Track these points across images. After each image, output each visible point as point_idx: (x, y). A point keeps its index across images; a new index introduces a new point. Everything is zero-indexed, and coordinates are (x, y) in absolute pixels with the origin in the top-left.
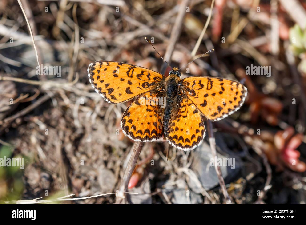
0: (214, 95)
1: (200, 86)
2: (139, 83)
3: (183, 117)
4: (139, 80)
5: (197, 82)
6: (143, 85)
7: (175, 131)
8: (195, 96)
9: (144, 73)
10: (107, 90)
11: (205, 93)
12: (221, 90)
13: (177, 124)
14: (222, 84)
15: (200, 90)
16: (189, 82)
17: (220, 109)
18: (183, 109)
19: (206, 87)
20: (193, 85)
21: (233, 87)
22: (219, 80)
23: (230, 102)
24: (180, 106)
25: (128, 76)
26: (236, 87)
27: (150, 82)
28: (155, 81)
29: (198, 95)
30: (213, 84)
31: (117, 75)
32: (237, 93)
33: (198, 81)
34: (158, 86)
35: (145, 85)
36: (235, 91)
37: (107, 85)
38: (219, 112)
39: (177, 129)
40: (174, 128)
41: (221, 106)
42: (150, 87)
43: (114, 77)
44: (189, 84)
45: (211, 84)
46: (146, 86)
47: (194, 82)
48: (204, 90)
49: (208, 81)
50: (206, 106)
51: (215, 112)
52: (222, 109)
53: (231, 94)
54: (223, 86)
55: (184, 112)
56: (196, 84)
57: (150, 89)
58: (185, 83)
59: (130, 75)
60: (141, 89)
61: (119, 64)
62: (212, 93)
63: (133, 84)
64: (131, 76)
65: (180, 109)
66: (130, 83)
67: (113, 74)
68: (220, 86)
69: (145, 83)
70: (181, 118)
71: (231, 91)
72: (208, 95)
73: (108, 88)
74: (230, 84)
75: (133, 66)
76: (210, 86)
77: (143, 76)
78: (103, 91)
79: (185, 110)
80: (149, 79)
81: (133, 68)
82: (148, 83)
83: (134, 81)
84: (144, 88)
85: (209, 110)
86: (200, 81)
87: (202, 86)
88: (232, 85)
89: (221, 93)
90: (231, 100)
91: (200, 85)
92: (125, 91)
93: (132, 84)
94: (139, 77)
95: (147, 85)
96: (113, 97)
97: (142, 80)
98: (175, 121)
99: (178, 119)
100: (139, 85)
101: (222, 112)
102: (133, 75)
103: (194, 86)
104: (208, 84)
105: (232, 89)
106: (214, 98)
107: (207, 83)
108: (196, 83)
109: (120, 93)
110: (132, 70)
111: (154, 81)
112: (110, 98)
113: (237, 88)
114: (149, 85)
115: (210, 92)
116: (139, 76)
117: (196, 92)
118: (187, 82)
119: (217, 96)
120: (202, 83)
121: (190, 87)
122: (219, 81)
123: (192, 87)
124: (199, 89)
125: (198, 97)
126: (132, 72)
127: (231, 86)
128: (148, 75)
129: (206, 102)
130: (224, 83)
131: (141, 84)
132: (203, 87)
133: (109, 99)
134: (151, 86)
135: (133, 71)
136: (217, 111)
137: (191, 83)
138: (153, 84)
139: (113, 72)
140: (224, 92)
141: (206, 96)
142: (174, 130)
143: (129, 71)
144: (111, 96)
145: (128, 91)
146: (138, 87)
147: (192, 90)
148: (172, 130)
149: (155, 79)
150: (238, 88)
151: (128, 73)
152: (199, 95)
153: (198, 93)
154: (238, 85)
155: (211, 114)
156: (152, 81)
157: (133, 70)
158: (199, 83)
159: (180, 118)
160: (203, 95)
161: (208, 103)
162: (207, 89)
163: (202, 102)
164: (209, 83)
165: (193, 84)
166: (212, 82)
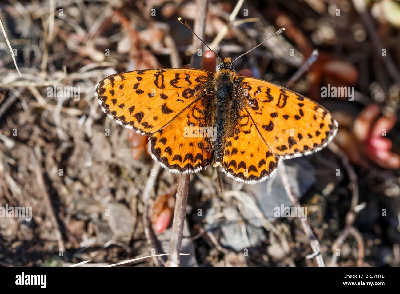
0: (286, 117)
1: (267, 97)
2: (178, 93)
3: (244, 133)
4: (176, 88)
5: (264, 90)
6: (185, 95)
7: (232, 154)
8: (257, 111)
9: (179, 77)
10: (134, 116)
11: (274, 111)
12: (299, 115)
13: (235, 144)
14: (301, 105)
15: (267, 103)
16: (251, 86)
17: (291, 142)
18: (244, 121)
19: (275, 101)
20: (257, 92)
21: (317, 114)
22: (298, 97)
23: (309, 136)
24: (238, 115)
25: (159, 88)
26: (322, 116)
27: (192, 88)
28: (199, 83)
29: (261, 110)
30: (287, 101)
31: (140, 90)
32: (322, 125)
33: (265, 88)
34: (205, 90)
35: (187, 94)
36: (319, 121)
37: (131, 109)
38: (290, 147)
39: (235, 151)
40: (230, 149)
41: (294, 139)
42: (195, 95)
43: (137, 94)
44: (250, 88)
45: (285, 100)
46: (189, 95)
47: (259, 88)
48: (272, 106)
49: (281, 94)
50: (271, 132)
51: (283, 144)
52: (296, 143)
53: (313, 124)
54: (303, 108)
55: (246, 125)
56: (261, 92)
57: (196, 98)
58: (245, 85)
59: (160, 85)
60: (182, 101)
61: (138, 74)
62: (284, 114)
63: (169, 97)
64: (163, 87)
65: (239, 120)
66: (164, 97)
67: (135, 90)
68: (298, 108)
69: (186, 90)
70: (241, 135)
71: (313, 120)
72: (277, 116)
73: (134, 113)
74: (314, 108)
75: (160, 71)
76: (282, 102)
77: (180, 81)
78: (128, 120)
79: (248, 123)
80: (190, 83)
81: (162, 73)
82: (190, 90)
83: (169, 91)
84: (187, 98)
85: (275, 139)
86: (269, 90)
87: (270, 99)
88: (317, 112)
89: (297, 118)
90: (311, 134)
91: (267, 95)
92: (160, 111)
93: (167, 97)
94: (175, 84)
95: (189, 93)
96: (146, 125)
97: (180, 88)
98: (232, 139)
99: (235, 135)
100: (179, 96)
101: (294, 147)
102: (164, 83)
103: (258, 94)
104: (280, 98)
105: (315, 118)
106: (285, 122)
107: (279, 96)
108: (261, 90)
109: (155, 115)
110: (160, 77)
111: (197, 83)
112: (142, 127)
113: (323, 118)
114: (192, 92)
115: (281, 112)
116: (173, 83)
117: (260, 105)
118: (248, 85)
119: (291, 120)
120: (271, 93)
121: (252, 92)
122: (298, 99)
123: (255, 94)
124: (265, 101)
125: (261, 114)
126: (161, 80)
127: (314, 112)
128: (185, 77)
129: (272, 125)
130: (305, 104)
131: (181, 94)
132: (272, 100)
133: (141, 130)
134: (196, 93)
135: (163, 78)
136: (287, 144)
137: (255, 89)
138: (197, 88)
139: (135, 88)
140: (302, 118)
141: (274, 115)
142: (229, 152)
143: (157, 79)
144: (143, 124)
145: (166, 110)
146: (178, 100)
147: (254, 99)
148: (228, 153)
149: (197, 80)
150: (325, 118)
151: (156, 83)
152: (264, 111)
153: (263, 107)
154: (325, 113)
155: (277, 146)
156: (195, 83)
157: (163, 76)
158: (266, 92)
159: (239, 135)
160: (270, 113)
161: (275, 128)
162: (278, 105)
163: (267, 123)
164: (282, 97)
165: (257, 90)
166: (286, 98)
